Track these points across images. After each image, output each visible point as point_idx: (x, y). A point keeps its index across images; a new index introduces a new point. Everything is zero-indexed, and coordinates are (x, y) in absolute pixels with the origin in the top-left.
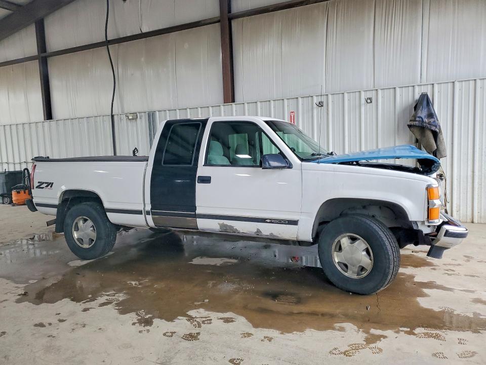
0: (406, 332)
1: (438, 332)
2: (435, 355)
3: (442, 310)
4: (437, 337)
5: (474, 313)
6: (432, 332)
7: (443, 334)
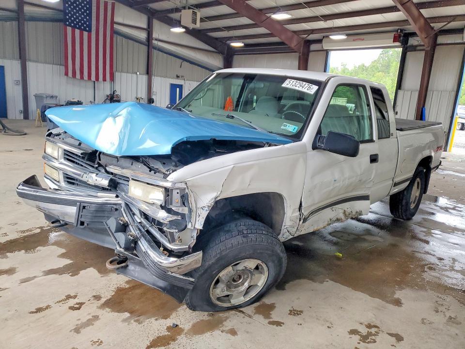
0: (44, 227)
1: (25, 234)
2: (16, 224)
3: (37, 249)
4: (24, 232)
5: (7, 257)
6: (28, 233)
7: (20, 234)
